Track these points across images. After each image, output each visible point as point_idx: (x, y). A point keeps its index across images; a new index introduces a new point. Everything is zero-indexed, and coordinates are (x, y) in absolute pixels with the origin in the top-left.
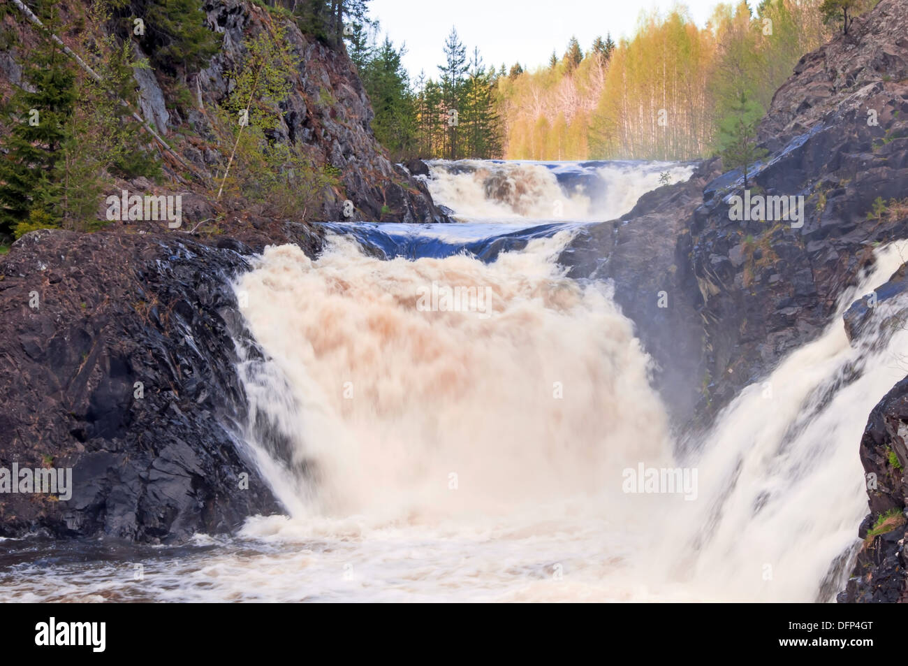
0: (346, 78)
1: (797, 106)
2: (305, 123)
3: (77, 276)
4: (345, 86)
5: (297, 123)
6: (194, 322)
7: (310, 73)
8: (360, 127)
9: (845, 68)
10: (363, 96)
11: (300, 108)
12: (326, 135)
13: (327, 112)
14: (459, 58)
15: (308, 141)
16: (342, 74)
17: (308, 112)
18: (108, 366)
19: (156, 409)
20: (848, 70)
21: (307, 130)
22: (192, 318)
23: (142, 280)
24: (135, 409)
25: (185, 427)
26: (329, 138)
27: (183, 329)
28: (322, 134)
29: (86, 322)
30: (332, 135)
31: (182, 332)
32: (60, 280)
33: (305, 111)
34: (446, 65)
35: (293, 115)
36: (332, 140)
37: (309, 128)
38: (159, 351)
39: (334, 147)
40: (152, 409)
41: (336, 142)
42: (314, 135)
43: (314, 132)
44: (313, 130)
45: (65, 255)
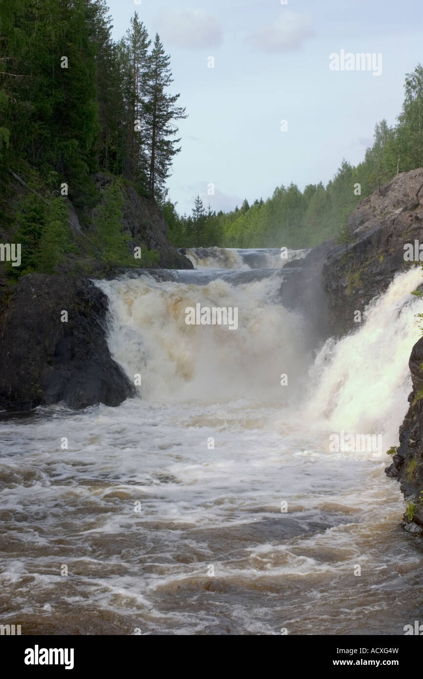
0: (156, 213)
1: (358, 223)
2: (138, 232)
3: (48, 293)
4: (156, 215)
5: (135, 231)
6: (100, 314)
7: (140, 209)
8: (162, 234)
9: (379, 206)
10: (163, 221)
11: (137, 225)
12: (147, 237)
13: (148, 227)
14: (201, 205)
15: (139, 239)
16: (154, 210)
17: (140, 227)
18: (63, 333)
19: (85, 351)
20: (381, 207)
21: (139, 235)
22: (99, 311)
23: (77, 295)
24: (75, 352)
25: (97, 359)
26: (149, 238)
27: (95, 316)
28: (146, 236)
29: (53, 313)
30: (150, 237)
31: (95, 318)
32: (41, 295)
33: (138, 226)
34: (195, 209)
35: (134, 228)
36: (151, 239)
37: (141, 234)
38: (85, 326)
39: (151, 242)
40: (83, 351)
41: (152, 240)
42: (143, 237)
43: (143, 235)
44: (142, 234)
45: (43, 284)
